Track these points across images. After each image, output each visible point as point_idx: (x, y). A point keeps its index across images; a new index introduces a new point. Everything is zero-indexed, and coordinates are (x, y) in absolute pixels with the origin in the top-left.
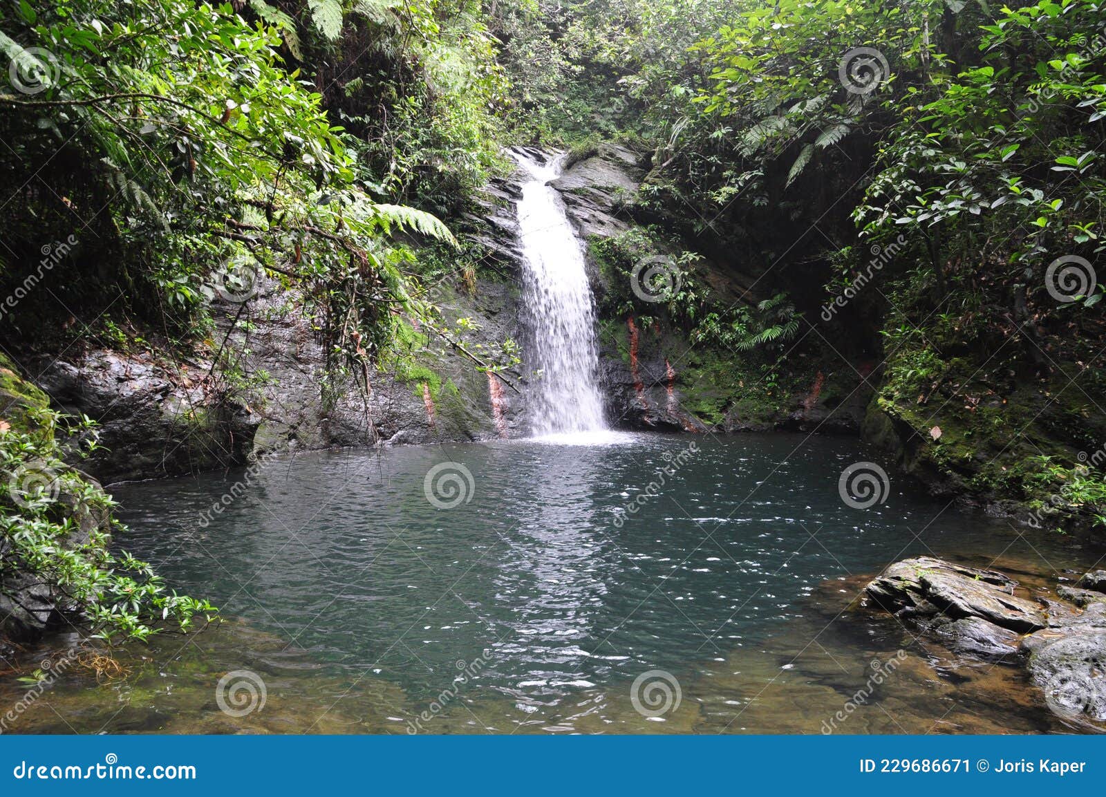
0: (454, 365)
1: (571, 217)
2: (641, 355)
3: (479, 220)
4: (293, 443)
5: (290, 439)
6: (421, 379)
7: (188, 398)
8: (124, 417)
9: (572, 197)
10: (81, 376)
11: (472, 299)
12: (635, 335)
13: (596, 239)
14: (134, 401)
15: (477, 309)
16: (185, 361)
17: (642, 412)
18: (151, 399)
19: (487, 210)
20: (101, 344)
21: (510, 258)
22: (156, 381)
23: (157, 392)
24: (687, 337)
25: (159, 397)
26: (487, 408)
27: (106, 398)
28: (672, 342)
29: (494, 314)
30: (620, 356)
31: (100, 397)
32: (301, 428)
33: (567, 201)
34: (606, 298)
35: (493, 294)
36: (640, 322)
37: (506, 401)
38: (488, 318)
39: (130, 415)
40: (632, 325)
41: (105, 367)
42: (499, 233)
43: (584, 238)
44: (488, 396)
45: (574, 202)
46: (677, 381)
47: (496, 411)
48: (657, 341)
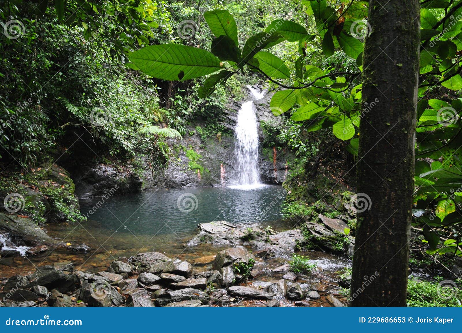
0: (209, 164)
1: (257, 114)
2: (277, 159)
3: (225, 117)
4: (156, 186)
5: (155, 185)
6: (197, 168)
7: (123, 175)
8: (104, 180)
9: (259, 107)
10: (95, 171)
11: (220, 143)
12: (275, 153)
13: (263, 122)
14: (107, 177)
15: (221, 146)
16: (124, 166)
17: (275, 178)
18: (112, 176)
19: (227, 114)
20: (101, 163)
21: (232, 130)
22: (113, 171)
23: (113, 174)
24: (294, 153)
25: (114, 175)
26: (219, 177)
27: (100, 176)
28: (289, 155)
29: (227, 147)
30: (270, 160)
31: (99, 176)
32: (159, 183)
33: (257, 108)
34: (264, 141)
35: (227, 141)
36: (277, 149)
37: (226, 175)
38: (225, 148)
39: (106, 180)
40: (274, 150)
41: (101, 168)
42: (231, 121)
43: (259, 122)
44: (220, 173)
45: (259, 109)
46: (289, 168)
47: (222, 178)
48: (283, 155)
